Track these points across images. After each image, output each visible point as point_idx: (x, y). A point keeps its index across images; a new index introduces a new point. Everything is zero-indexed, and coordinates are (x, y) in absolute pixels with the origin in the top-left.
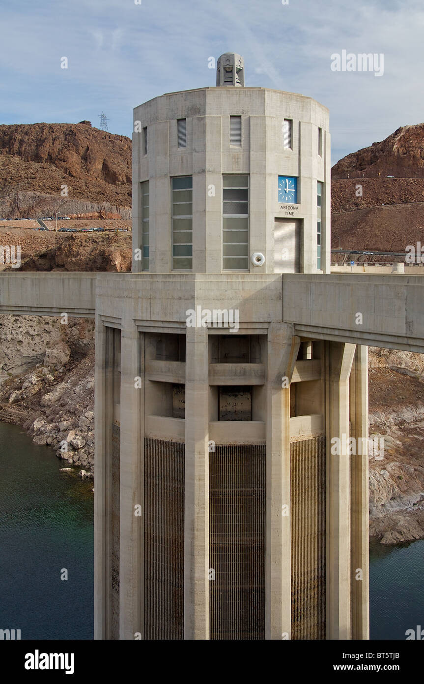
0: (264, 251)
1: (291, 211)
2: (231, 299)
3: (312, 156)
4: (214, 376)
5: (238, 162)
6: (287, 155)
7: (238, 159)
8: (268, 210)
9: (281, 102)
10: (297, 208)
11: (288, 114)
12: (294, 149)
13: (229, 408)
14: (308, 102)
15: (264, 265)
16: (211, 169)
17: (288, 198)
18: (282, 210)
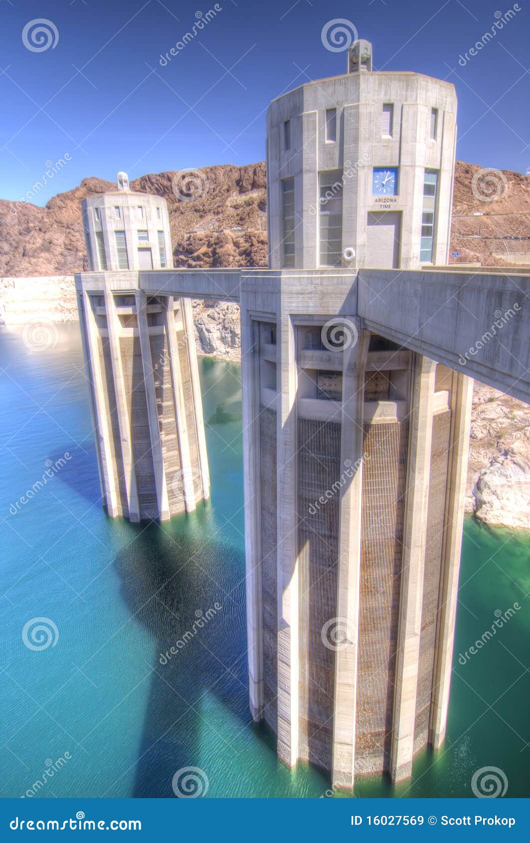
0: (355, 247)
1: (388, 204)
2: (311, 293)
3: (416, 141)
4: (304, 360)
5: (332, 158)
6: (385, 144)
7: (333, 154)
8: (360, 203)
9: (380, 84)
10: (395, 201)
11: (388, 98)
12: (394, 136)
13: (326, 388)
14: (414, 80)
15: (354, 259)
16: (308, 168)
17: (387, 191)
18: (378, 203)
